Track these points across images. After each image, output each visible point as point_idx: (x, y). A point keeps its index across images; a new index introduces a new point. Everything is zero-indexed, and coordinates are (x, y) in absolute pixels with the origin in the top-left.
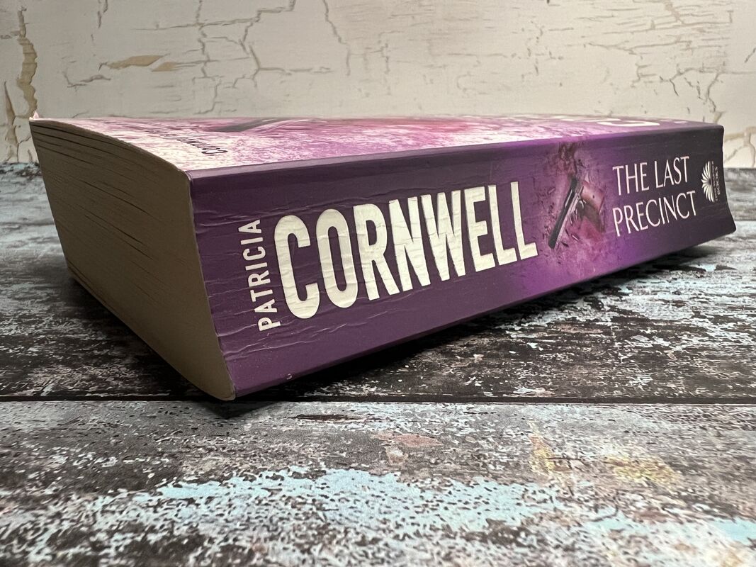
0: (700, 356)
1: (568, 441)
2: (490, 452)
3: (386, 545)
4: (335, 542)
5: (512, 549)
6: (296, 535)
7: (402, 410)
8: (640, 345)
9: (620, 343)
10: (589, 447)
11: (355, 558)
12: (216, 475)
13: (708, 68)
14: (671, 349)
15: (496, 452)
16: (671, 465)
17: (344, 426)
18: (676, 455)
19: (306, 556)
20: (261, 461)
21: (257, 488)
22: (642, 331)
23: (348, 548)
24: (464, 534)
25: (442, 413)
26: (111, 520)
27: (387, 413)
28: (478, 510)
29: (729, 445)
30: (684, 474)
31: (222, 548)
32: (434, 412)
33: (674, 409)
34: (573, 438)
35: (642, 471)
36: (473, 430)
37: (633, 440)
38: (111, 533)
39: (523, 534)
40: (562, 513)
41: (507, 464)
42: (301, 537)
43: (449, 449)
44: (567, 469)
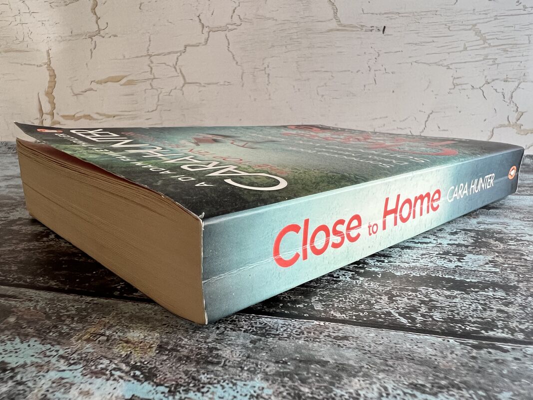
1: (120, 325)
7: (53, 297)
10: (126, 330)
13: (511, 79)
39: (8, 372)
40: (49, 364)
44: (93, 340)
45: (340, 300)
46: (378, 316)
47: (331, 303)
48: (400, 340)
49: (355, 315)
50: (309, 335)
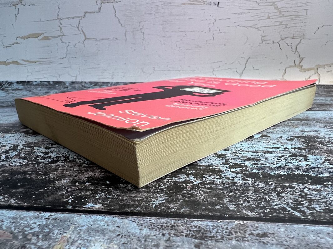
0: (204, 188)
1: (81, 240)
2: (31, 245)
7: (15, 215)
8: (180, 180)
9: (169, 178)
10: (88, 244)
13: (296, 37)
14: (193, 183)
15: (35, 244)
22: (187, 171)
25: (33, 218)
27: (5, 216)
32: (30, 218)
33: (159, 221)
34: (85, 238)
37: (117, 240)
43: (12, 241)
45: (244, 200)
46: (278, 211)
47: (239, 203)
48: (305, 233)
49: (262, 212)
50: (237, 234)
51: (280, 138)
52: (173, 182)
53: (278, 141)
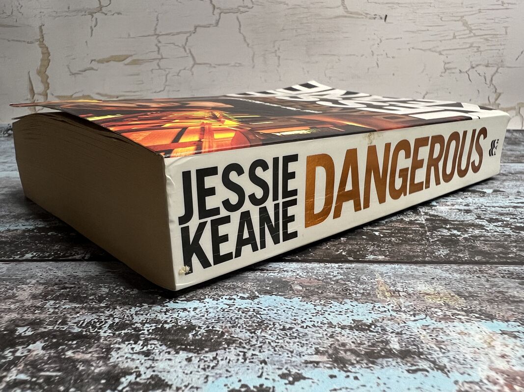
0: (479, 240)
2: (353, 288)
3: (297, 330)
4: (268, 328)
5: (367, 333)
6: (246, 325)
8: (443, 234)
9: (430, 233)
11: (280, 336)
12: (196, 297)
13: (491, 64)
14: (461, 236)
15: (357, 288)
16: (458, 295)
17: (266, 274)
18: (461, 290)
19: (253, 335)
20: (221, 291)
21: (222, 304)
22: (444, 226)
23: (276, 332)
24: (340, 326)
25: (323, 269)
26: (142, 318)
27: (291, 268)
28: (347, 315)
29: (493, 286)
30: (466, 300)
31: (205, 330)
32: (319, 267)
33: (461, 267)
34: (401, 281)
35: (441, 298)
36: (342, 277)
37: (437, 283)
38: (143, 324)
39: (373, 327)
40: (395, 317)
41: (363, 294)
42: (249, 326)
43: (329, 286)
44: (398, 296)
51: (518, 192)
52: (439, 235)
53: (518, 195)
